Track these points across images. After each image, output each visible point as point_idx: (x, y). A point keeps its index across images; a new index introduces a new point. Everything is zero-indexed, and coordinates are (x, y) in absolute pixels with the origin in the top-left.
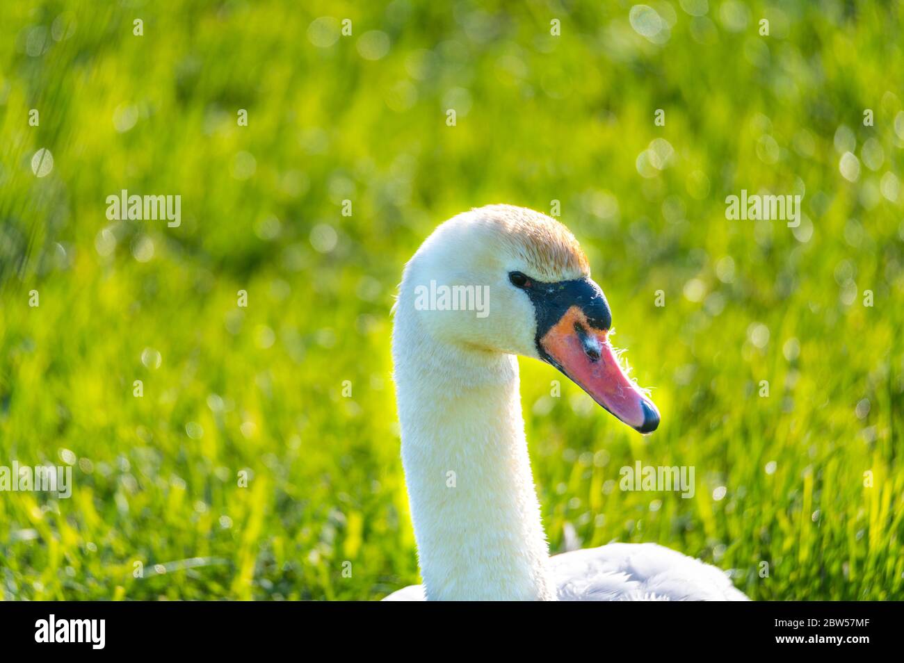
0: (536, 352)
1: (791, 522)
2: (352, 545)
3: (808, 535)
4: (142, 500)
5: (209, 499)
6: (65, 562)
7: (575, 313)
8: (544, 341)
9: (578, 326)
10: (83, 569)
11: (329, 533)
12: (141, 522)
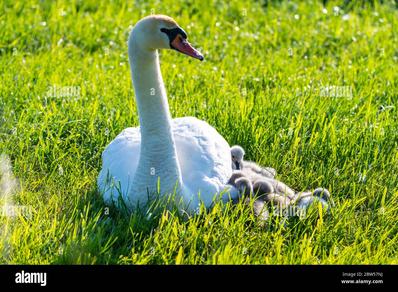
0: (170, 47)
1: (223, 113)
2: (118, 116)
3: (227, 117)
4: (67, 105)
5: (83, 105)
6: (49, 119)
7: (179, 35)
8: (172, 44)
9: (180, 39)
10: (53, 121)
11: (112, 114)
12: (67, 110)
